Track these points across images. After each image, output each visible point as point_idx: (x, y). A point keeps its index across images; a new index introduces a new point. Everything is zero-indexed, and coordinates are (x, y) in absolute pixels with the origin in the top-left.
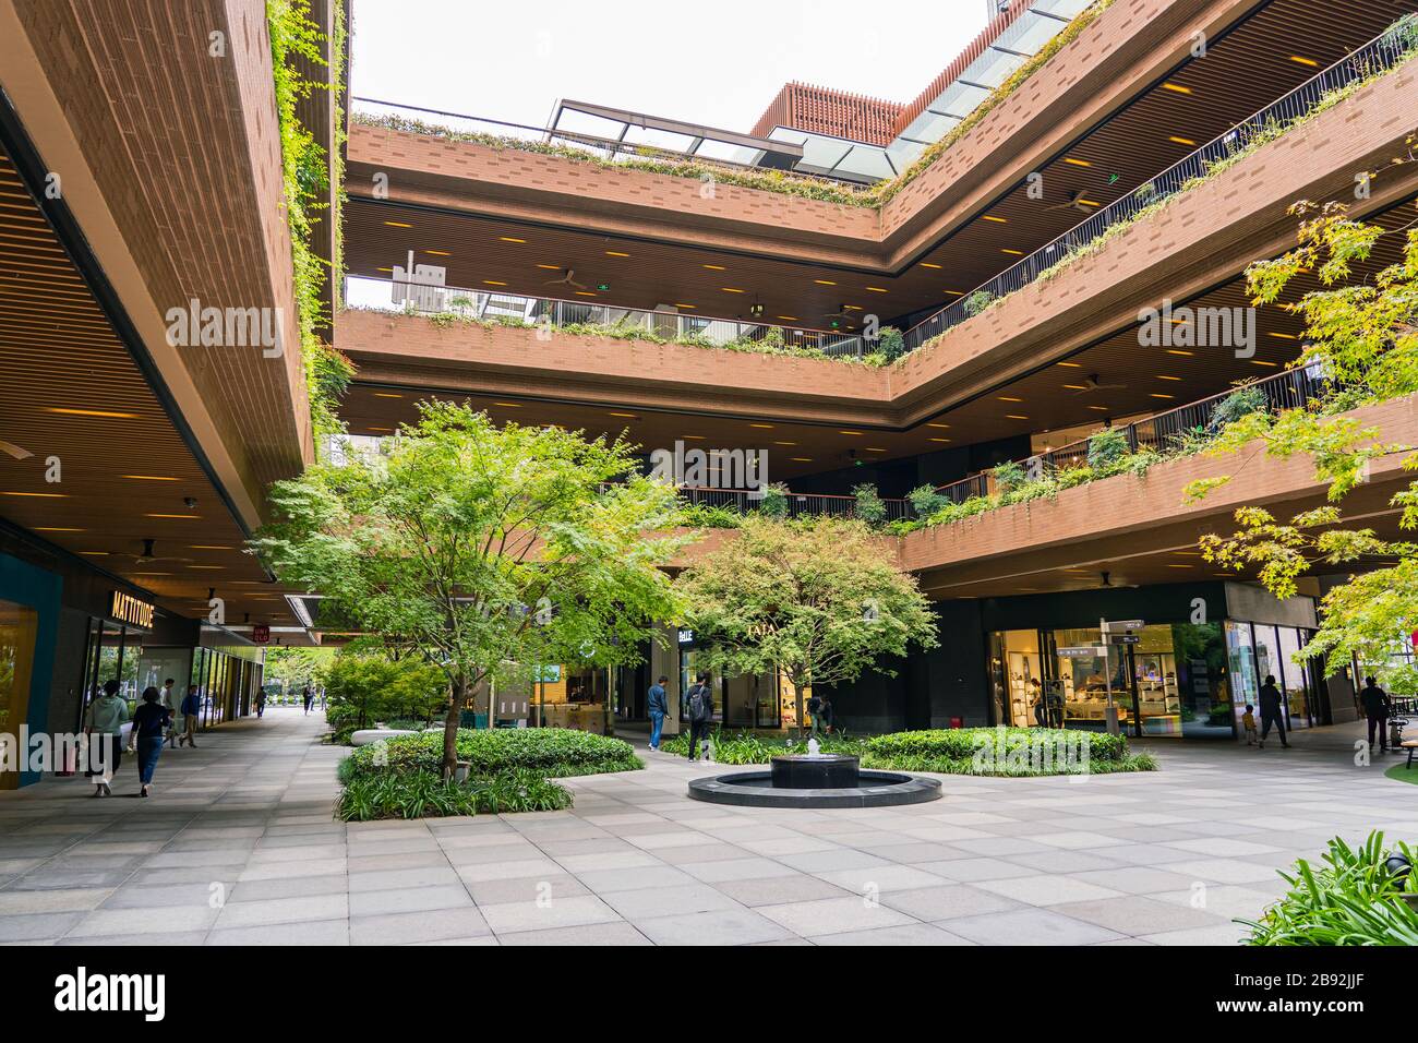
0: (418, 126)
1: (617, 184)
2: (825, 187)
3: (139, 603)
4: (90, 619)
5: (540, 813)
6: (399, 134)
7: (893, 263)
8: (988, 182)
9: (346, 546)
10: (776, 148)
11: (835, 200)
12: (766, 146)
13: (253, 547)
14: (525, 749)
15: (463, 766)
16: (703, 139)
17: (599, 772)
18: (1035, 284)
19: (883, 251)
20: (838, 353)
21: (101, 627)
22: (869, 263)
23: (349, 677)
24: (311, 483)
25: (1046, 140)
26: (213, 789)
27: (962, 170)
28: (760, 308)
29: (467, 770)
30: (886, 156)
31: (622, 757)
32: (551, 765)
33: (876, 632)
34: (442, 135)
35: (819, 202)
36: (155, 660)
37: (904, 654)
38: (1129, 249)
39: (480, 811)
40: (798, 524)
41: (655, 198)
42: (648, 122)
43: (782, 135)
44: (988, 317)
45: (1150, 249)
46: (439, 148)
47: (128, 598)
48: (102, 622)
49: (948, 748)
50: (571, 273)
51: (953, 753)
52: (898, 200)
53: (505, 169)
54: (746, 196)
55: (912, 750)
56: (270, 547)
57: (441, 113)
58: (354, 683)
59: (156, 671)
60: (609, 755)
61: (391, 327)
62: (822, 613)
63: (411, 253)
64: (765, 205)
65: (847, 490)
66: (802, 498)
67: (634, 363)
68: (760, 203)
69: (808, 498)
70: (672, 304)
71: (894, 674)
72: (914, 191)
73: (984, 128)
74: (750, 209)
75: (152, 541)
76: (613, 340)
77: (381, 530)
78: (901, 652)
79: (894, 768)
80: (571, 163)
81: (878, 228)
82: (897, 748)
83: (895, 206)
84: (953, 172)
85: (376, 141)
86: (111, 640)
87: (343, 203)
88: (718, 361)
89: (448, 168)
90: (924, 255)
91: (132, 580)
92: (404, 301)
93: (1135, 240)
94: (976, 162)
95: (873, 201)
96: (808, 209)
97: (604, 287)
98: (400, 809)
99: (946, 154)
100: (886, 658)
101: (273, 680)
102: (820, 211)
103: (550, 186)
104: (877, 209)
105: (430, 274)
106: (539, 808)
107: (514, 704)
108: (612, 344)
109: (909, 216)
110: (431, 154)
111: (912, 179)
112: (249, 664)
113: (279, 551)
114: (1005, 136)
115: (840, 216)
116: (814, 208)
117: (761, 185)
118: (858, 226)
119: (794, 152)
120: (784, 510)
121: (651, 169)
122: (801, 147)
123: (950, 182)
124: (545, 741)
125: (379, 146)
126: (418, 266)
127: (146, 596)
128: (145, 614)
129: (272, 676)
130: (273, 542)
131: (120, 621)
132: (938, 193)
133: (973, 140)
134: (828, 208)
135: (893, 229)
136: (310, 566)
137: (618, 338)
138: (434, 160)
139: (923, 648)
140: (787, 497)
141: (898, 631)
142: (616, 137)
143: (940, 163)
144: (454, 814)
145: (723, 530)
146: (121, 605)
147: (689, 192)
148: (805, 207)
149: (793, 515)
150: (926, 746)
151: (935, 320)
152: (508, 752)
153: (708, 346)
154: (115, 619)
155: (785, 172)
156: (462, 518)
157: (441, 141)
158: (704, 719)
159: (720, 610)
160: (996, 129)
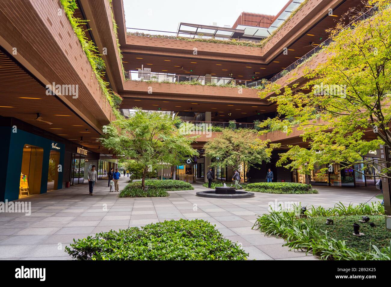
0: (143, 35)
1: (192, 45)
2: (247, 42)
3: (84, 150)
4: (72, 154)
5: (160, 197)
6: (138, 37)
7: (266, 62)
8: (288, 41)
9: (117, 140)
10: (237, 31)
11: (250, 46)
12: (234, 31)
13: (98, 140)
14: (165, 184)
15: (146, 187)
16: (217, 30)
17: (182, 190)
18: (296, 69)
19: (263, 58)
20: (250, 86)
21: (75, 155)
22: (260, 62)
23: (132, 167)
24: (111, 126)
25: (301, 30)
26: (97, 191)
27: (281, 38)
28: (232, 74)
29: (147, 188)
30: (268, 31)
31: (188, 187)
32: (171, 188)
33: (252, 158)
34: (148, 36)
35: (245, 47)
36: (91, 163)
37: (261, 164)
38: (317, 60)
39: (148, 196)
40: (238, 131)
41: (202, 48)
42: (203, 27)
43: (240, 27)
44: (286, 77)
45: (322, 60)
46: (148, 39)
47: (81, 149)
48: (75, 154)
49: (264, 187)
50: (182, 68)
51: (266, 188)
52: (266, 45)
53: (164, 43)
54: (226, 46)
55: (257, 187)
56: (101, 140)
57: (149, 30)
58: (133, 168)
59: (91, 165)
60: (185, 186)
61: (137, 84)
62: (239, 153)
63: (142, 65)
64: (231, 48)
65: (252, 122)
66: (240, 124)
67: (196, 91)
68: (229, 48)
69: (242, 124)
70: (210, 74)
71: (259, 169)
72: (270, 43)
73: (286, 27)
74: (227, 50)
75: (82, 137)
76: (191, 85)
77: (124, 136)
78: (260, 163)
79: (252, 191)
80: (180, 41)
81: (262, 53)
82: (253, 186)
83: (265, 47)
84: (279, 38)
85: (133, 39)
86: (77, 157)
87: (122, 58)
88: (218, 89)
89: (150, 44)
90: (274, 59)
91: (81, 145)
92: (141, 77)
93: (319, 58)
94: (284, 35)
95: (260, 45)
96: (242, 49)
97: (191, 71)
98: (131, 195)
99: (277, 34)
100: (257, 165)
101: (122, 168)
102: (246, 49)
103: (175, 47)
104: (262, 47)
105: (147, 70)
106: (160, 196)
107: (167, 174)
108: (191, 86)
109: (269, 50)
110: (146, 41)
111: (269, 40)
112: (114, 164)
113: (103, 141)
114: (291, 29)
115: (251, 50)
116: (244, 48)
117: (230, 43)
118: (256, 52)
119: (242, 32)
120: (235, 127)
121: (201, 41)
122: (244, 30)
123: (278, 41)
124: (170, 183)
125: (133, 40)
126: (144, 69)
127: (85, 148)
128: (85, 152)
129: (121, 166)
130: (102, 139)
131: (79, 154)
132: (275, 44)
133: (283, 30)
134: (248, 48)
135: (265, 53)
136: (110, 144)
137: (192, 85)
138: (147, 43)
139: (266, 162)
140: (236, 123)
141: (258, 158)
142: (195, 31)
143: (276, 36)
144: (142, 197)
145: (219, 132)
146: (79, 150)
147: (211, 46)
148: (242, 48)
149: (237, 128)
150: (260, 186)
151: (276, 77)
152: (161, 185)
153: (216, 86)
154: (78, 153)
155: (237, 39)
156: (141, 134)
157: (148, 38)
158: (210, 178)
159: (214, 152)
160: (288, 27)
